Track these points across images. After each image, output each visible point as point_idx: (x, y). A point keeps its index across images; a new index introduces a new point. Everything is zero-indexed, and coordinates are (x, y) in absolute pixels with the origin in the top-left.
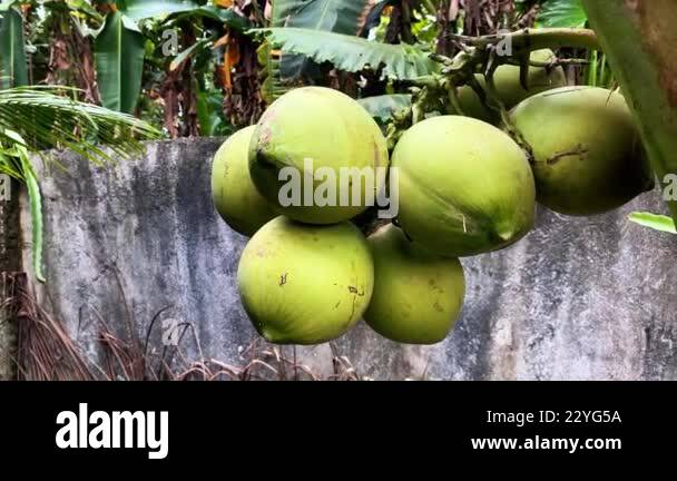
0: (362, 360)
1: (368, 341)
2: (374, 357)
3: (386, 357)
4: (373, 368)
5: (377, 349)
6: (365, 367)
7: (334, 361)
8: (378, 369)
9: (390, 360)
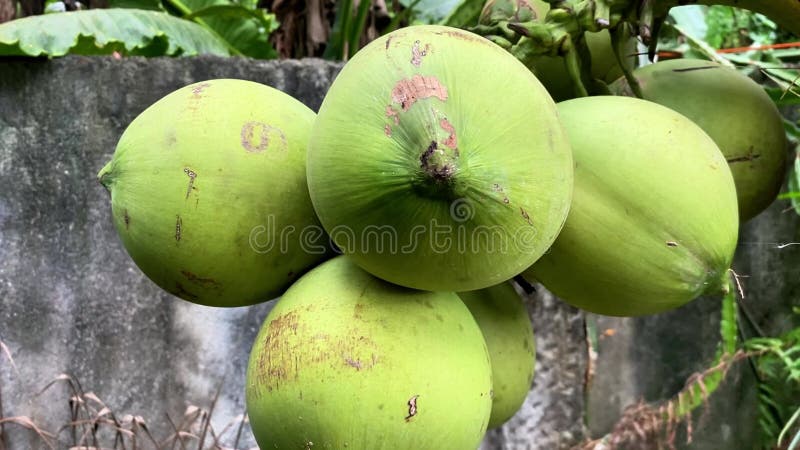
0: (113, 391)
1: (122, 365)
2: (133, 385)
3: (150, 382)
4: (130, 401)
5: (136, 374)
6: (118, 401)
7: (71, 403)
8: (139, 399)
9: (156, 385)
